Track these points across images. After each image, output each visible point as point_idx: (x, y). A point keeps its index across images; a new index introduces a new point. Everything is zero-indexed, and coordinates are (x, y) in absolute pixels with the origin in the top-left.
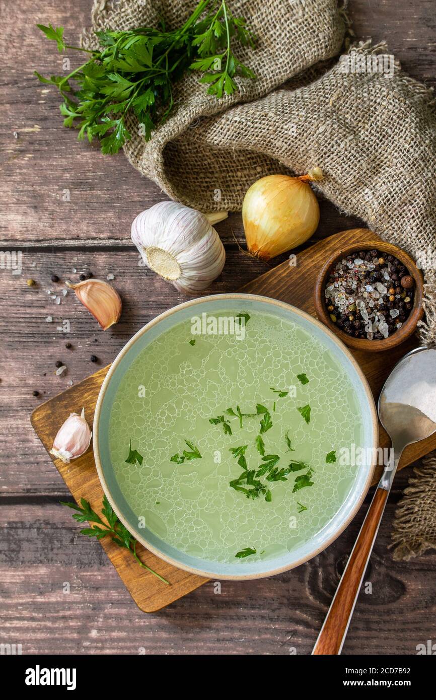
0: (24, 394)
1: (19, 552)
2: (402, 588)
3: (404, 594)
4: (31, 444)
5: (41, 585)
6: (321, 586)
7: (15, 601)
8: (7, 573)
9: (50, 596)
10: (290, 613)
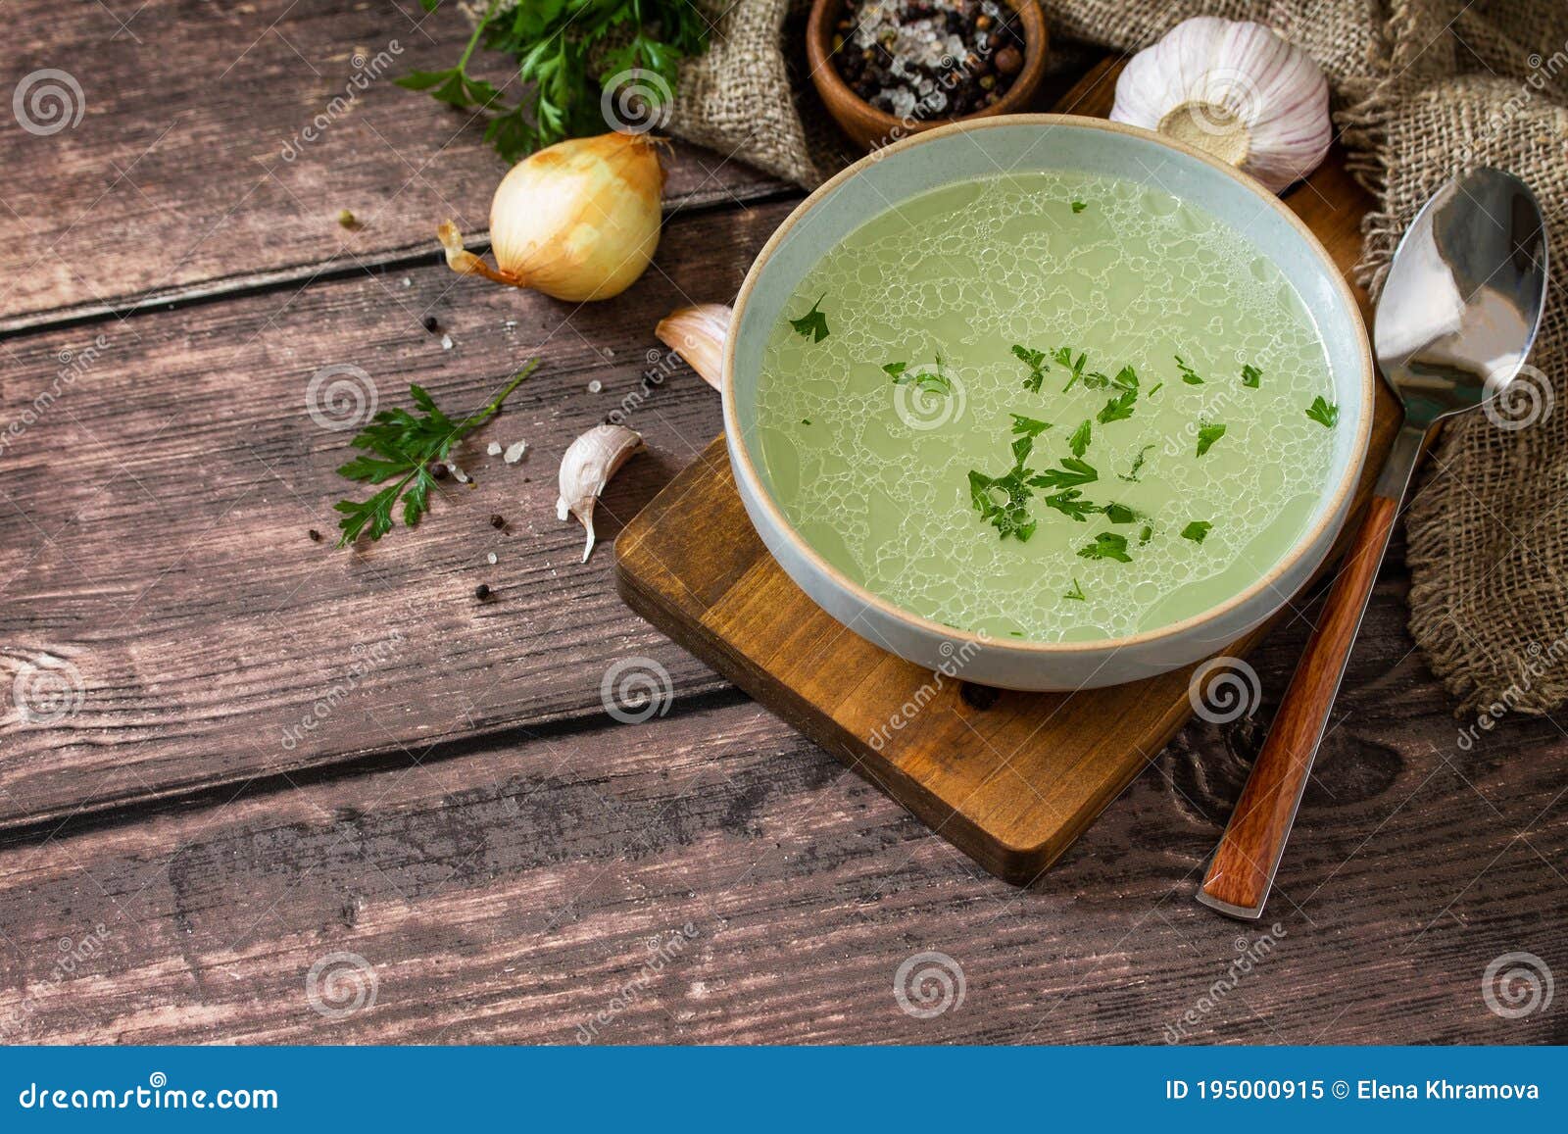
0: (430, 536)
1: (482, 852)
2: (1395, 761)
3: (1401, 771)
4: (467, 630)
5: (549, 913)
6: (1206, 789)
7: (495, 958)
8: (463, 902)
9: (576, 930)
10: (1151, 858)
